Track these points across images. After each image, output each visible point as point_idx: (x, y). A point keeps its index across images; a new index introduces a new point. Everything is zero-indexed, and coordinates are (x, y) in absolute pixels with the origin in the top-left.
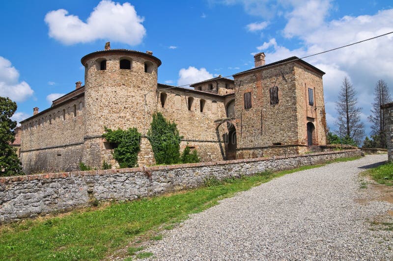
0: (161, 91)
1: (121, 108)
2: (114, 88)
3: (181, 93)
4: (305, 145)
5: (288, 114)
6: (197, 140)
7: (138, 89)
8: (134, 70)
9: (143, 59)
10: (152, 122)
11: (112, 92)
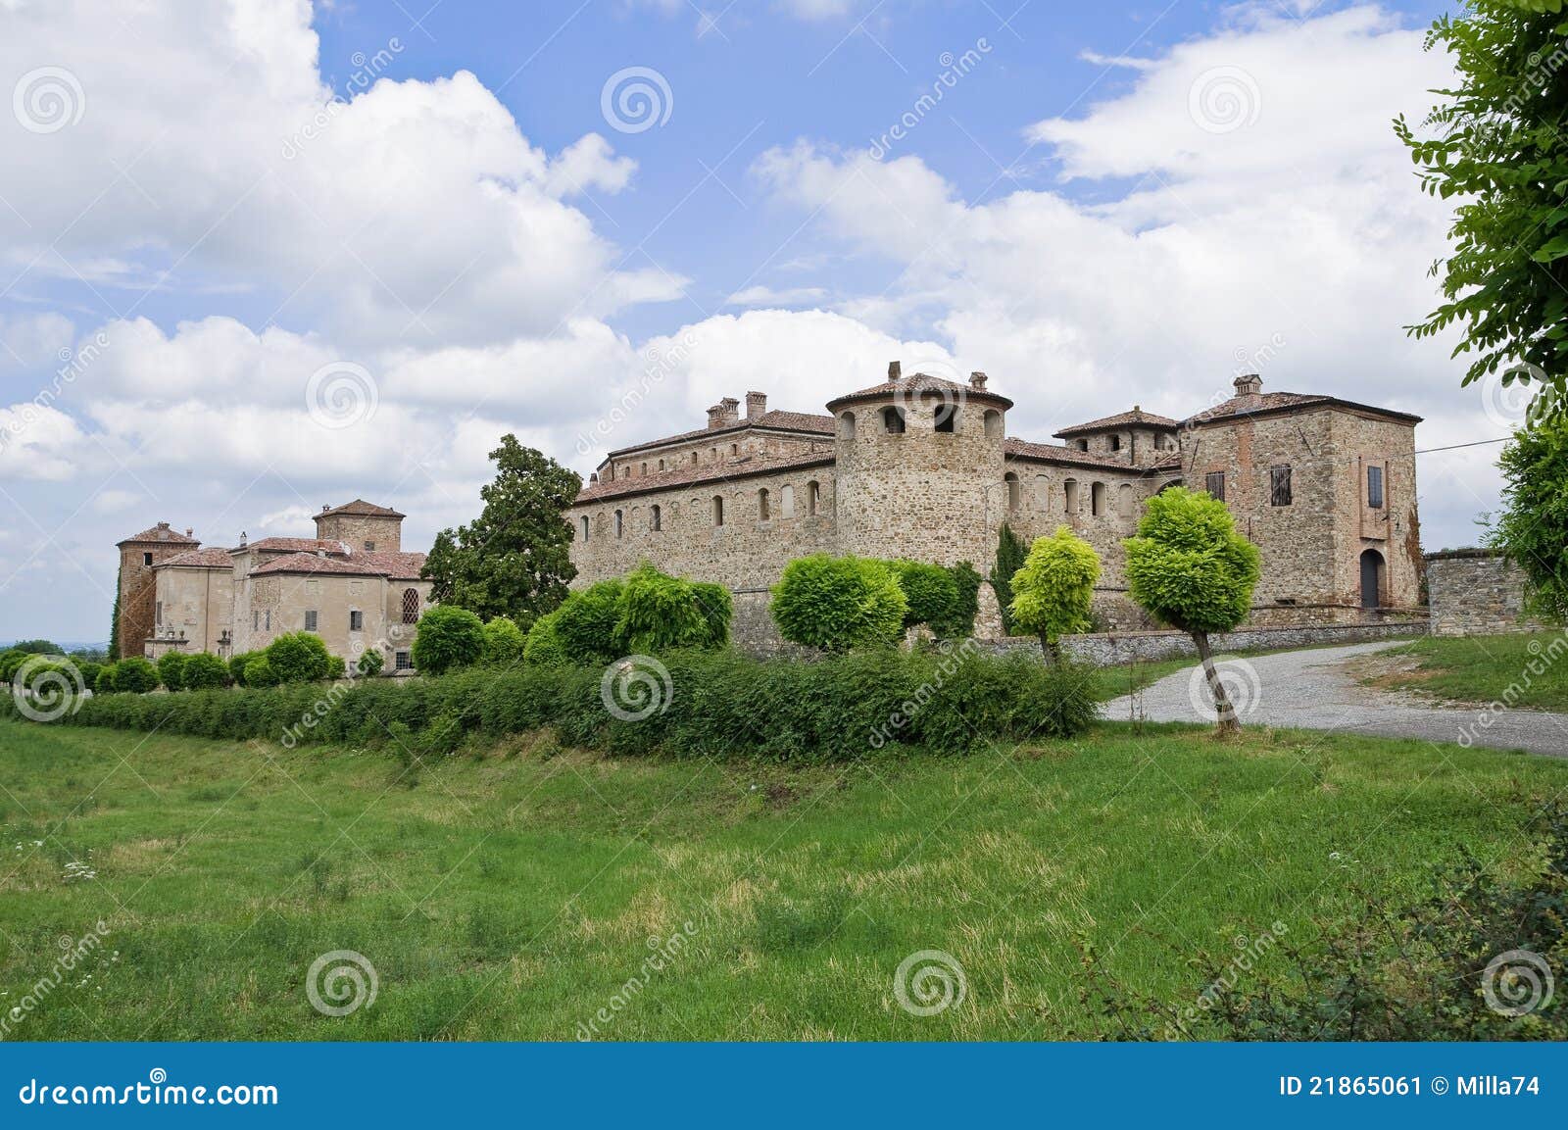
1: (939, 518)
2: (924, 473)
3: (1048, 470)
4: (1354, 605)
5: (1313, 531)
7: (973, 475)
9: (982, 407)
10: (997, 547)
11: (920, 483)
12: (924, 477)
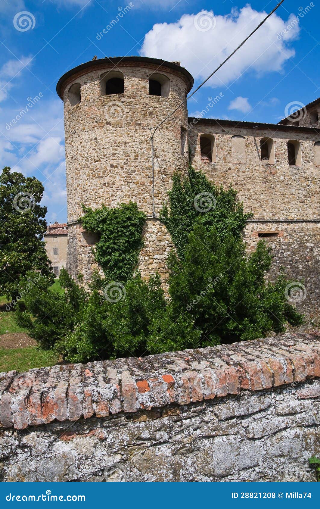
0: (200, 131)
1: (106, 167)
2: (93, 132)
3: (244, 131)
6: (282, 219)
7: (138, 128)
8: (126, 92)
9: (147, 71)
10: (171, 189)
11: (91, 140)
12: (93, 134)
